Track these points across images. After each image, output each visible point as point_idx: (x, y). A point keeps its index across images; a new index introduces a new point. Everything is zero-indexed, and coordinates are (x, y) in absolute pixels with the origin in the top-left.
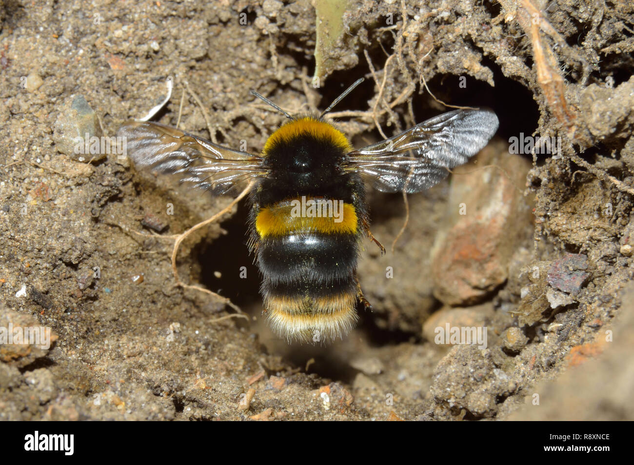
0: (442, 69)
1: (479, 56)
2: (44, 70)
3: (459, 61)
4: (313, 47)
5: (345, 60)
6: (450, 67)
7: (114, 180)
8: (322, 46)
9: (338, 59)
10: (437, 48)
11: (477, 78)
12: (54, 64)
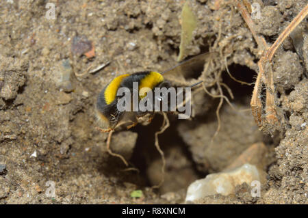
0: (236, 62)
1: (253, 58)
2: (51, 47)
3: (243, 59)
4: (179, 43)
5: (194, 51)
6: (239, 61)
7: (81, 103)
8: (183, 44)
9: (190, 50)
10: (234, 52)
11: (251, 68)
12: (56, 44)
